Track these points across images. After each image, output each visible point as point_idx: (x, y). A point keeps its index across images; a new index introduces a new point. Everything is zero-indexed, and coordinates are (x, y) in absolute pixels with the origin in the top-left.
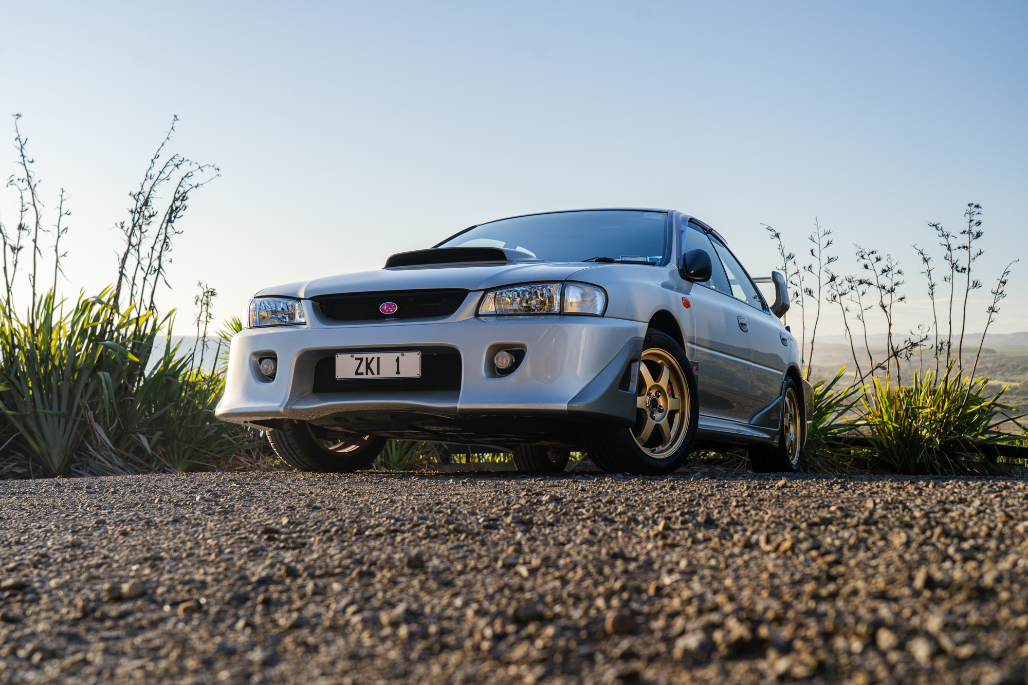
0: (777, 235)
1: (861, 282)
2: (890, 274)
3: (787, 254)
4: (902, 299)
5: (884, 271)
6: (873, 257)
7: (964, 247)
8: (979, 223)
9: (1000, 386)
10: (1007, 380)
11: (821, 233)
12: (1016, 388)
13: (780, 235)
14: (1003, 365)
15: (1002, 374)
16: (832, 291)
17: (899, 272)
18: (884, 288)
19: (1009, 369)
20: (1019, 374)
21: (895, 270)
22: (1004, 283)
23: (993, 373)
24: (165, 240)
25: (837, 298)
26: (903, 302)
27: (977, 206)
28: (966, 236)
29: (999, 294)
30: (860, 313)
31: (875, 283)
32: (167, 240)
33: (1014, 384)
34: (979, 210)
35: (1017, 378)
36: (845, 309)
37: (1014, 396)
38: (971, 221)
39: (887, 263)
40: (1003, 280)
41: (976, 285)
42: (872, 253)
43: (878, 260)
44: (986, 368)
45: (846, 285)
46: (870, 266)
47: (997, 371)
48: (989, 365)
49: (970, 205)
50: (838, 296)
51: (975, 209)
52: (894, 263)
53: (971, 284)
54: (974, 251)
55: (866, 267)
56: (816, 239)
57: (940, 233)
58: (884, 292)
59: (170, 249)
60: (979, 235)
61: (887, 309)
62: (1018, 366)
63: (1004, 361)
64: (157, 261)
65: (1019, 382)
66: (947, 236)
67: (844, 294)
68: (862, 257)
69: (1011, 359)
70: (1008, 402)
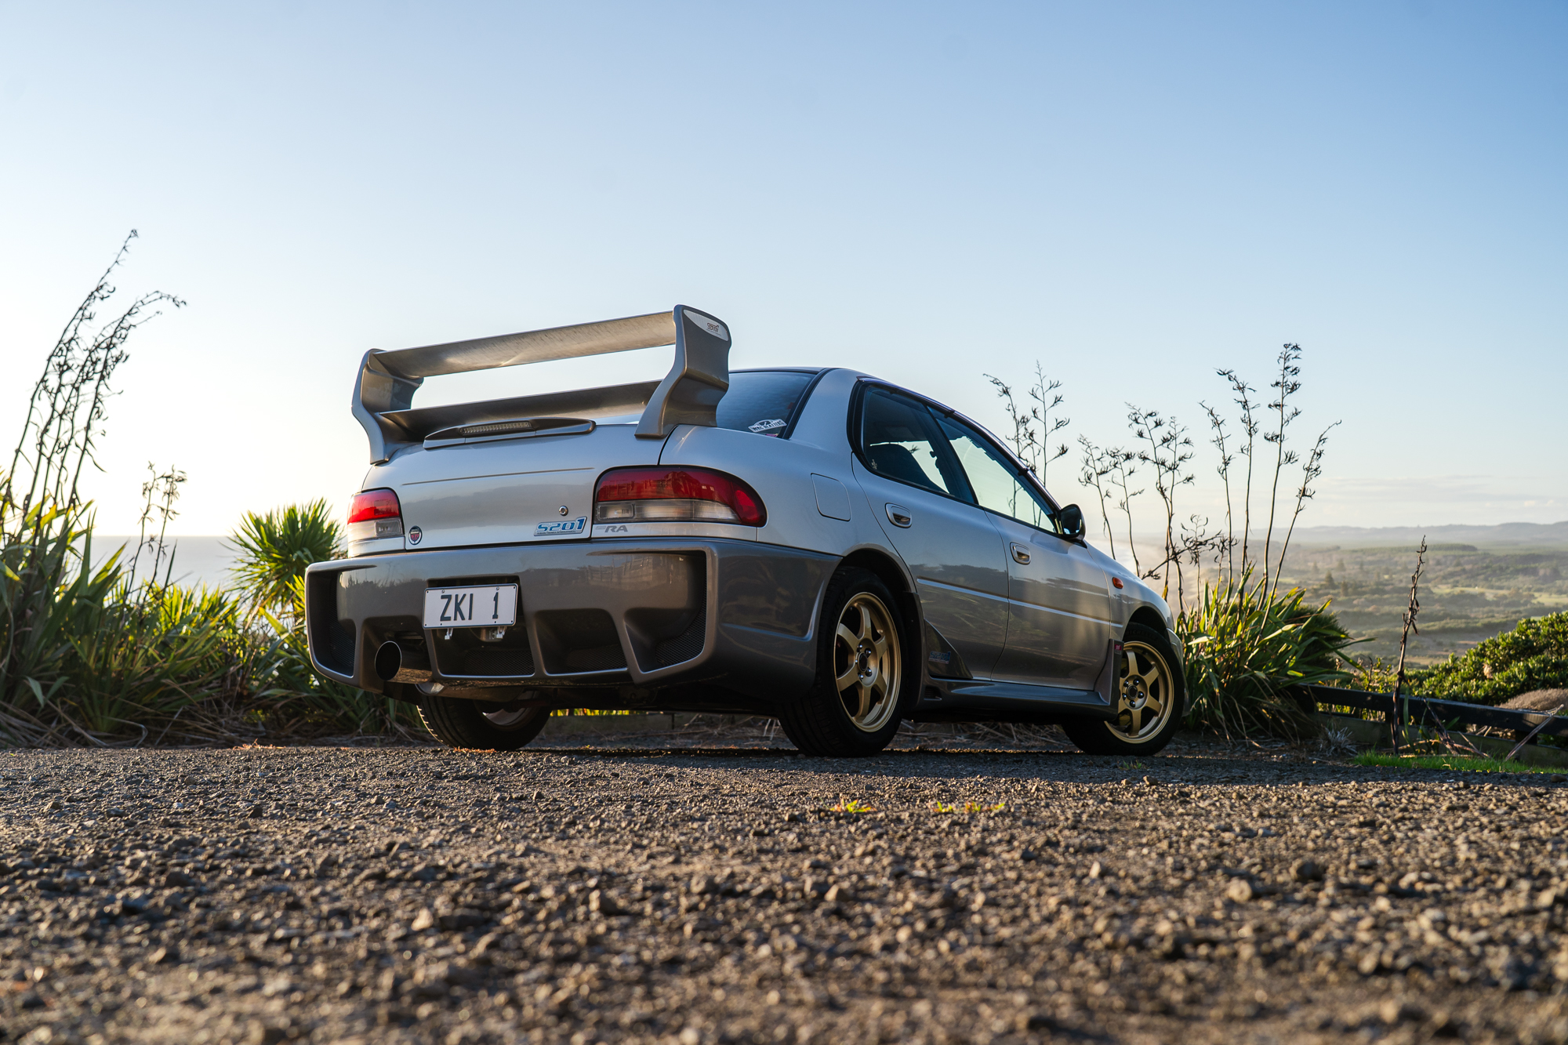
0: (1006, 392)
1: (1128, 457)
2: (1172, 445)
3: (1019, 418)
4: (1189, 479)
5: (1165, 441)
6: (1151, 421)
7: (1276, 406)
8: (1295, 371)
9: (1482, 594)
10: (1492, 587)
11: (1046, 386)
12: (1504, 597)
13: (1010, 391)
14: (1487, 567)
15: (1486, 579)
16: (1087, 468)
17: (1187, 442)
18: (1163, 464)
19: (1494, 571)
20: (1508, 579)
21: (1181, 439)
22: (1320, 455)
23: (1473, 577)
24: (95, 403)
25: (1094, 479)
26: (1190, 484)
27: (1296, 348)
28: (1279, 389)
29: (1312, 471)
30: (1124, 500)
31: (1151, 457)
32: (99, 404)
33: (1501, 592)
34: (1297, 352)
35: (1505, 584)
36: (1104, 494)
37: (1502, 608)
38: (1286, 368)
39: (1170, 429)
40: (1318, 451)
41: (1290, 458)
42: (1151, 415)
43: (1158, 424)
44: (1464, 571)
45: (1108, 461)
46: (1146, 434)
47: (1478, 575)
48: (1468, 567)
49: (1286, 346)
50: (1094, 475)
51: (1292, 352)
52: (1179, 429)
53: (1283, 457)
54: (1288, 411)
55: (1141, 435)
56: (1039, 394)
57: (1234, 384)
58: (1163, 469)
59: (103, 417)
60: (1294, 388)
61: (1168, 494)
62: (1507, 568)
63: (1487, 561)
64: (83, 433)
65: (1509, 588)
66: (1241, 389)
67: (1104, 473)
68: (1136, 420)
69: (1499, 559)
70: (1493, 616)
